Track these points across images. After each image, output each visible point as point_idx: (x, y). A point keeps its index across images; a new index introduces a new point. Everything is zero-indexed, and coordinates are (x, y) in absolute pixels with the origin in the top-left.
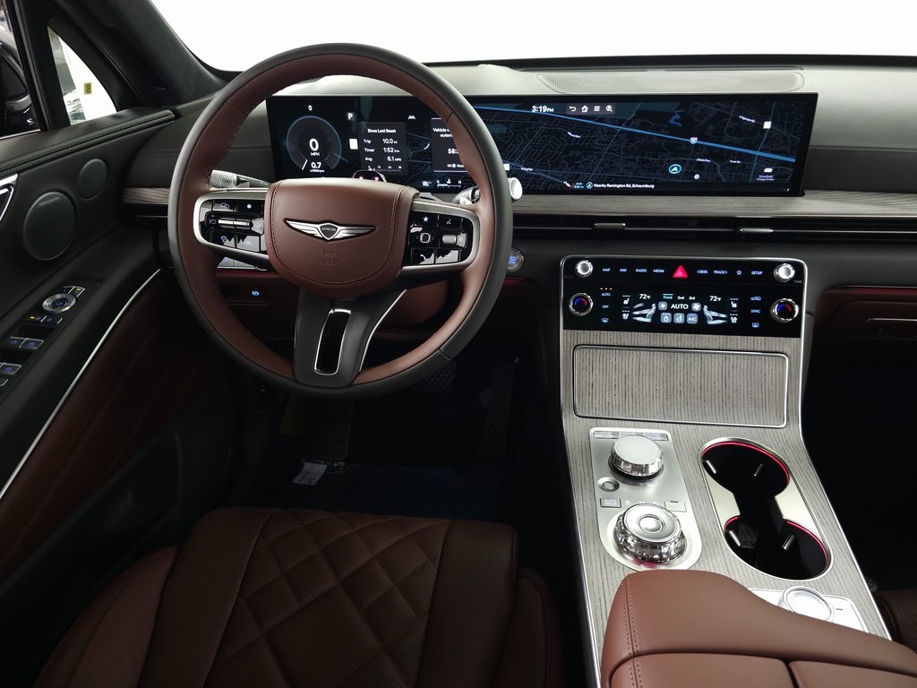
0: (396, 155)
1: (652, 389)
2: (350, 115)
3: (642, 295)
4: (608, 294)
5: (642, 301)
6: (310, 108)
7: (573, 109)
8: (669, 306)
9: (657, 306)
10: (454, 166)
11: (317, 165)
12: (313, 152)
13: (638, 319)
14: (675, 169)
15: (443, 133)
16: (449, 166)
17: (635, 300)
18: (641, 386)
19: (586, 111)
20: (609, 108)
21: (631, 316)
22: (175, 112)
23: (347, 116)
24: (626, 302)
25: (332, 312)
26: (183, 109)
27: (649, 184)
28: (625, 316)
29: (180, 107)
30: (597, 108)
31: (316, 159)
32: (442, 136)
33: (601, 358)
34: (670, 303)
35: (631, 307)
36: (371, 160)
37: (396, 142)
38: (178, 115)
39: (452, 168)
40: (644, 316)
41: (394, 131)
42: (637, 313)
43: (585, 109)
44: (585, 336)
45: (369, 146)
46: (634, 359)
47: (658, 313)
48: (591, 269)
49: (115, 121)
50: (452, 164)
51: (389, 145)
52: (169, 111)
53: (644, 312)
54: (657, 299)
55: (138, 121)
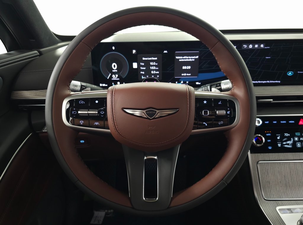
0: (156, 70)
1: (298, 182)
2: (134, 51)
3: (285, 134)
4: (269, 134)
5: (286, 137)
6: (114, 48)
7: (245, 46)
8: (299, 139)
9: (293, 139)
10: (185, 74)
11: (116, 76)
12: (114, 70)
13: (286, 146)
14: (290, 73)
15: (181, 59)
16: (183, 75)
17: (283, 137)
18: (293, 181)
19: (251, 47)
20: (262, 46)
21: (282, 145)
22: (39, 52)
23: (132, 52)
24: (278, 138)
25: (145, 158)
26: (43, 51)
27: (278, 81)
28: (279, 145)
29: (42, 50)
30: (256, 46)
31: (115, 73)
32: (180, 60)
33: (271, 167)
34: (299, 137)
35: (281, 141)
36: (143, 73)
37: (157, 64)
38: (41, 54)
39: (184, 76)
40: (288, 144)
41: (156, 59)
42: (284, 143)
43: (251, 46)
44: (261, 156)
45: (143, 66)
46: (287, 167)
47: (295, 143)
48: (261, 122)
49: (7, 56)
50: (184, 73)
51: (153, 66)
52: (36, 52)
53: (288, 142)
54: (293, 136)
55: (19, 56)
